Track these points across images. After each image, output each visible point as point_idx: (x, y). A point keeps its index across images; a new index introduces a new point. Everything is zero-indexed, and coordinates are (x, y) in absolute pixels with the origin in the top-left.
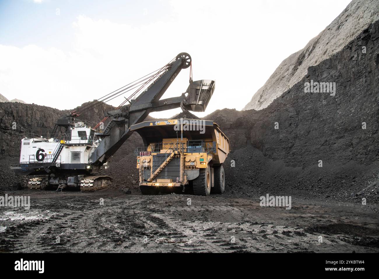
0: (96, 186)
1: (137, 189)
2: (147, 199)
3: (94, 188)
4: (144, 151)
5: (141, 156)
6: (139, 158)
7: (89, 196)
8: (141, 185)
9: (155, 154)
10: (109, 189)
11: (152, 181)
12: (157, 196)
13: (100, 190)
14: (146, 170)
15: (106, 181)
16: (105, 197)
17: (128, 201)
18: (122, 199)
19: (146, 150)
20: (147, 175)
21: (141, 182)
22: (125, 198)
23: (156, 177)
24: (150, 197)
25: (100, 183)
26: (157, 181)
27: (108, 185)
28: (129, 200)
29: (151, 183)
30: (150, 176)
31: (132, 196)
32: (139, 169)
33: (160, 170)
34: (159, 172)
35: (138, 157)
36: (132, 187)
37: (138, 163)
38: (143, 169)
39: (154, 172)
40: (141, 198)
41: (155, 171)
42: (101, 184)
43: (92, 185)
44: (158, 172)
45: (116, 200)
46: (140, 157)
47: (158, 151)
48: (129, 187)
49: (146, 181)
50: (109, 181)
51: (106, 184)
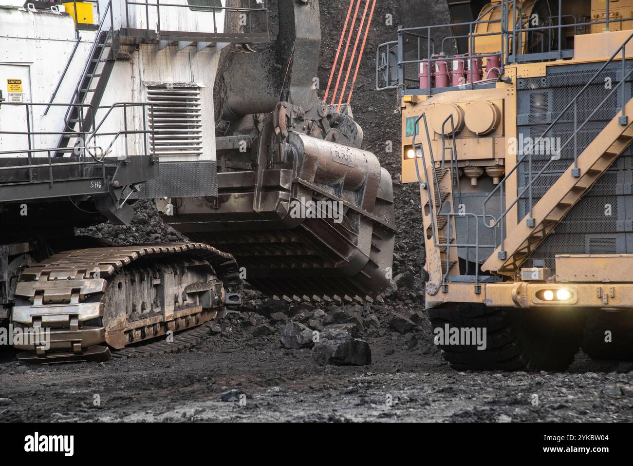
0: (123, 316)
1: (411, 329)
2: (490, 398)
3: (113, 332)
4: (449, 52)
5: (431, 94)
6: (414, 104)
7: (78, 385)
8: (442, 298)
9: (537, 70)
10: (213, 333)
11: (517, 269)
12: (560, 377)
13: (151, 341)
14: (466, 191)
15: (189, 279)
16: (196, 386)
17: (355, 411)
18: (310, 397)
19: (463, 47)
20: (481, 226)
21: (436, 277)
22: (333, 393)
23: (547, 238)
24: (512, 383)
25: (147, 295)
26: (553, 271)
27: (205, 310)
28: (363, 403)
29: (512, 287)
30: (498, 235)
31: (380, 376)
32: (415, 186)
33: (575, 190)
34: (572, 201)
35: (408, 98)
36: (374, 317)
37: (407, 147)
38: (448, 184)
39: (526, 202)
40: (450, 392)
41: (536, 199)
42: (160, 300)
43: (96, 314)
44: (560, 206)
45: (269, 406)
46: (422, 98)
47: (555, 48)
48: (354, 320)
49: (472, 272)
50: (211, 278)
51: (189, 301)
